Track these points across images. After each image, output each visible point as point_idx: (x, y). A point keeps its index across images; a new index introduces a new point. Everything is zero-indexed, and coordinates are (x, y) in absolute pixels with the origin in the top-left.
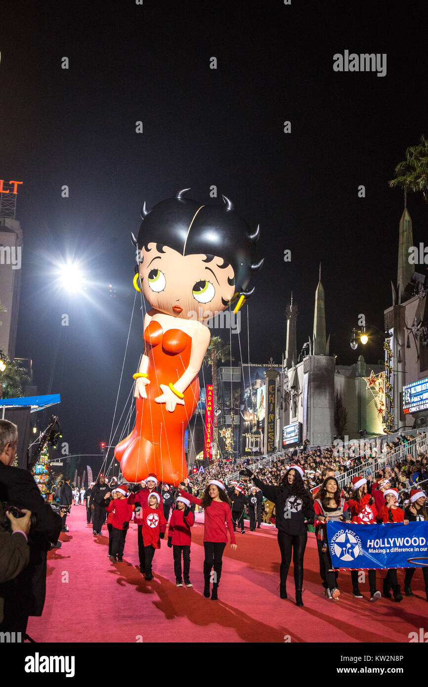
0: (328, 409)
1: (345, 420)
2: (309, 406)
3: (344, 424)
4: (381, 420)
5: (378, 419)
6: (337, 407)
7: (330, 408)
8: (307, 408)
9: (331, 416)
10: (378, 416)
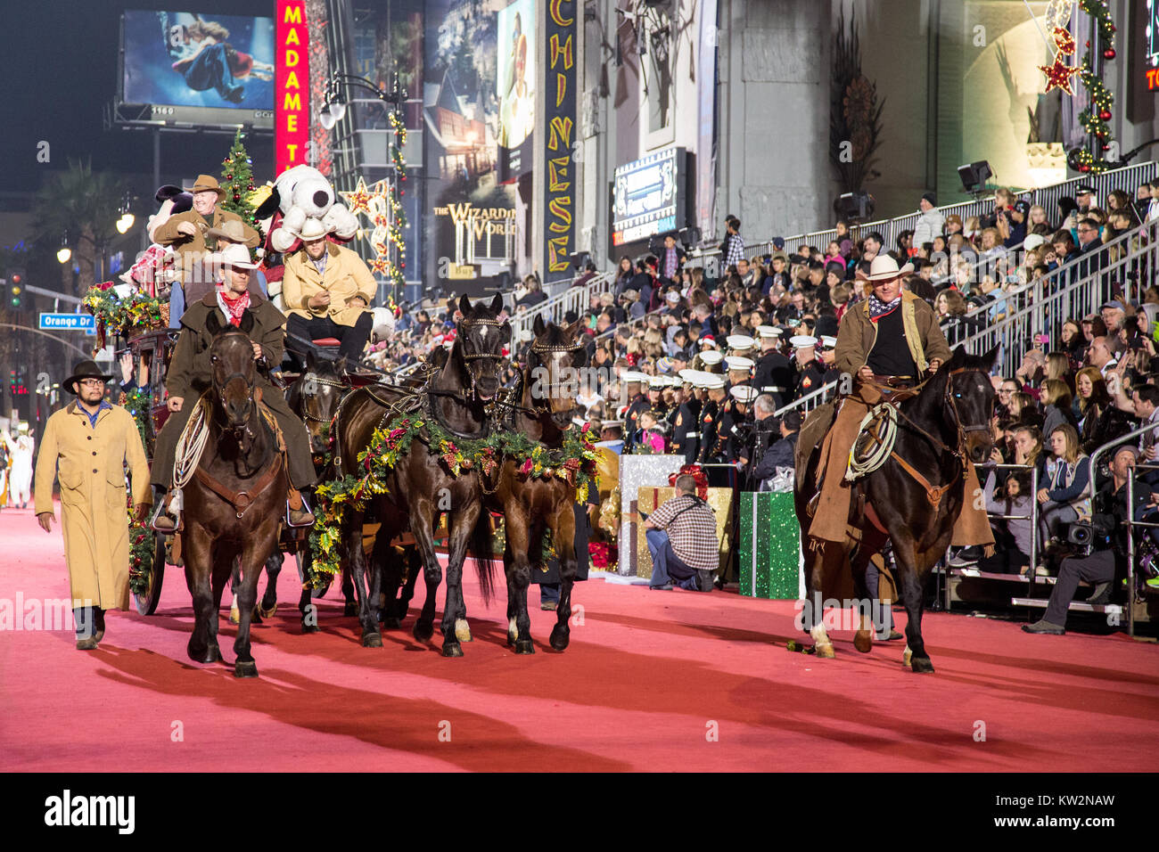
0: (804, 88)
1: (874, 134)
2: (723, 78)
3: (870, 151)
4: (1026, 127)
5: (1010, 126)
6: (838, 80)
7: (814, 82)
8: (717, 84)
9: (816, 118)
10: (1011, 112)
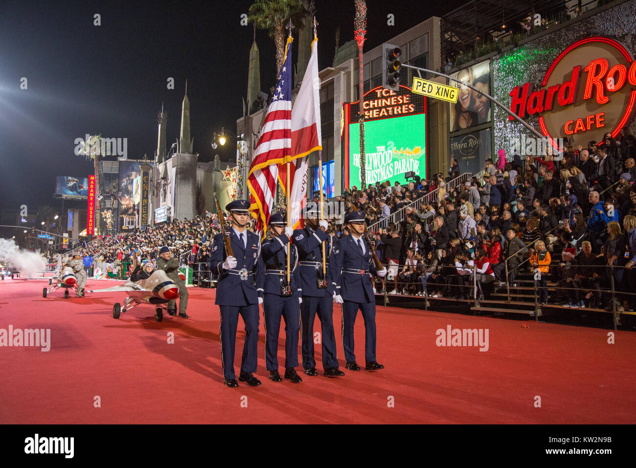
0: (191, 196)
1: (204, 204)
2: (176, 193)
3: (203, 208)
6: (198, 194)
7: (193, 195)
8: (175, 194)
9: (193, 201)
